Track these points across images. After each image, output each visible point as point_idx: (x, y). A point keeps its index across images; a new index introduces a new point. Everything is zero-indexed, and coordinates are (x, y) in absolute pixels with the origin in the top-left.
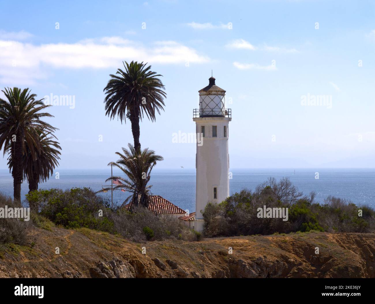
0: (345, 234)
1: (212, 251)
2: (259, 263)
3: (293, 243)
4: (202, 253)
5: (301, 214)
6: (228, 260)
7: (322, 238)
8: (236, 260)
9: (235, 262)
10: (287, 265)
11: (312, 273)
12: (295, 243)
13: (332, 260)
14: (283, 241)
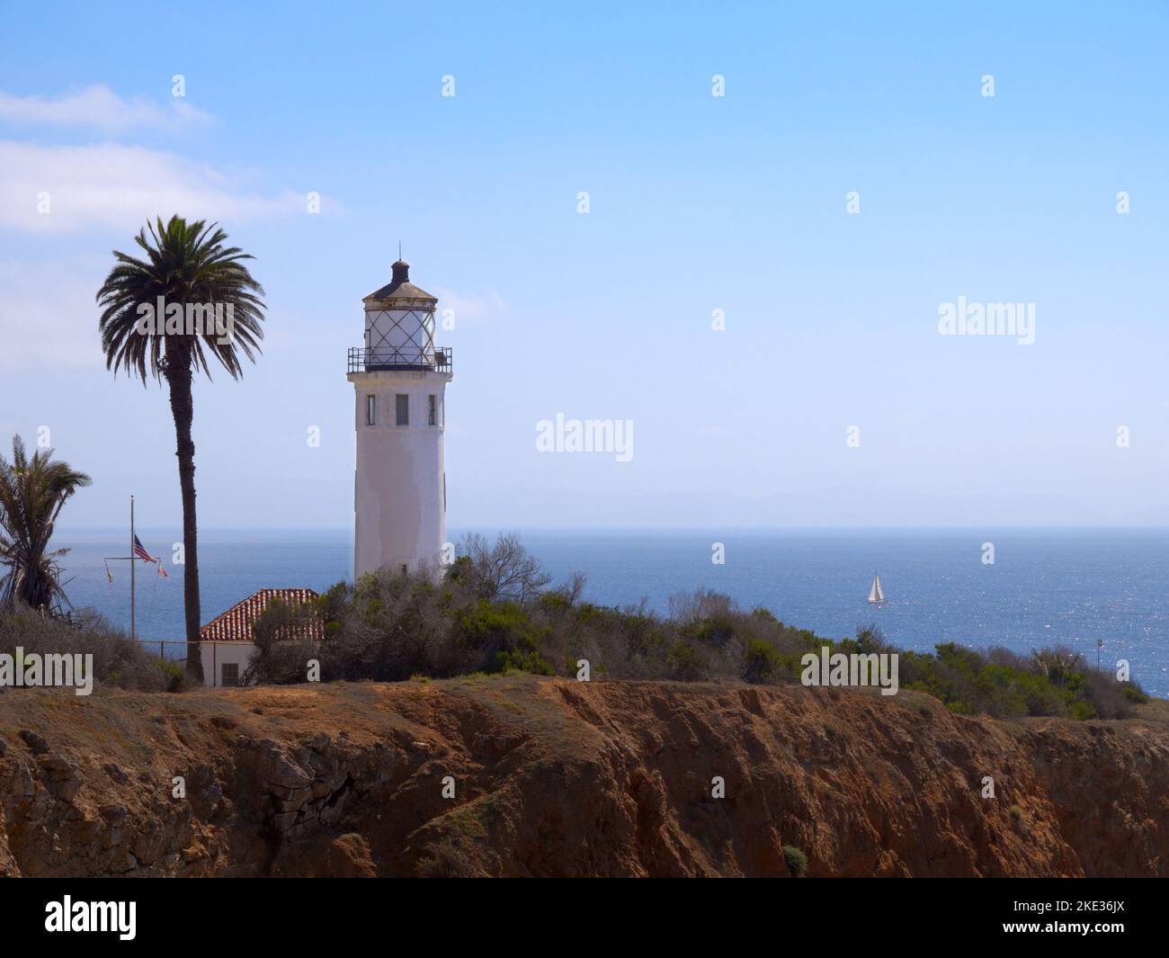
0: (624, 683)
1: (193, 717)
2: (321, 748)
3: (438, 702)
4: (160, 721)
5: (496, 629)
6: (235, 739)
7: (521, 691)
8: (255, 739)
9: (253, 745)
10: (405, 756)
11: (468, 779)
12: (442, 700)
13: (526, 746)
14: (413, 694)
